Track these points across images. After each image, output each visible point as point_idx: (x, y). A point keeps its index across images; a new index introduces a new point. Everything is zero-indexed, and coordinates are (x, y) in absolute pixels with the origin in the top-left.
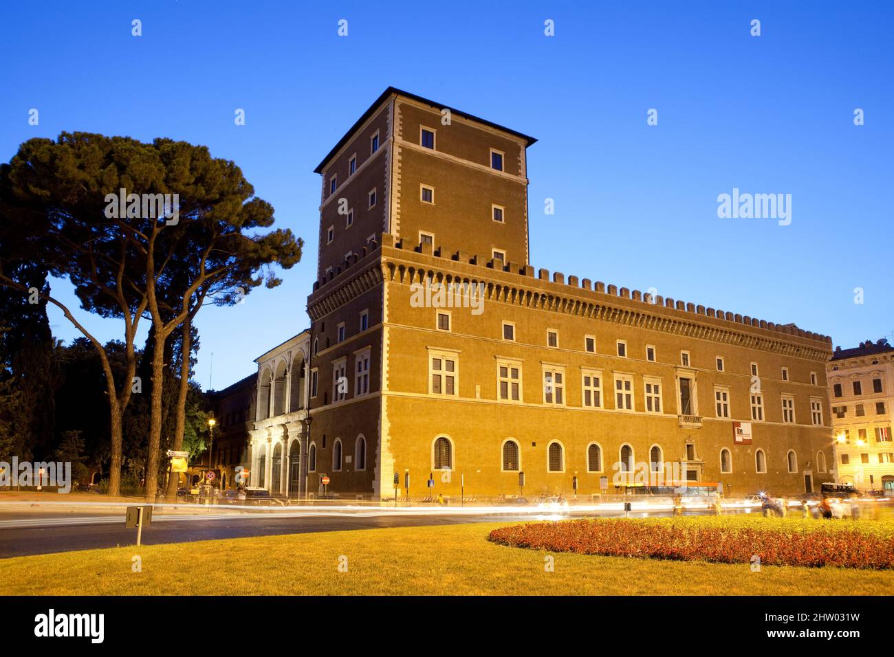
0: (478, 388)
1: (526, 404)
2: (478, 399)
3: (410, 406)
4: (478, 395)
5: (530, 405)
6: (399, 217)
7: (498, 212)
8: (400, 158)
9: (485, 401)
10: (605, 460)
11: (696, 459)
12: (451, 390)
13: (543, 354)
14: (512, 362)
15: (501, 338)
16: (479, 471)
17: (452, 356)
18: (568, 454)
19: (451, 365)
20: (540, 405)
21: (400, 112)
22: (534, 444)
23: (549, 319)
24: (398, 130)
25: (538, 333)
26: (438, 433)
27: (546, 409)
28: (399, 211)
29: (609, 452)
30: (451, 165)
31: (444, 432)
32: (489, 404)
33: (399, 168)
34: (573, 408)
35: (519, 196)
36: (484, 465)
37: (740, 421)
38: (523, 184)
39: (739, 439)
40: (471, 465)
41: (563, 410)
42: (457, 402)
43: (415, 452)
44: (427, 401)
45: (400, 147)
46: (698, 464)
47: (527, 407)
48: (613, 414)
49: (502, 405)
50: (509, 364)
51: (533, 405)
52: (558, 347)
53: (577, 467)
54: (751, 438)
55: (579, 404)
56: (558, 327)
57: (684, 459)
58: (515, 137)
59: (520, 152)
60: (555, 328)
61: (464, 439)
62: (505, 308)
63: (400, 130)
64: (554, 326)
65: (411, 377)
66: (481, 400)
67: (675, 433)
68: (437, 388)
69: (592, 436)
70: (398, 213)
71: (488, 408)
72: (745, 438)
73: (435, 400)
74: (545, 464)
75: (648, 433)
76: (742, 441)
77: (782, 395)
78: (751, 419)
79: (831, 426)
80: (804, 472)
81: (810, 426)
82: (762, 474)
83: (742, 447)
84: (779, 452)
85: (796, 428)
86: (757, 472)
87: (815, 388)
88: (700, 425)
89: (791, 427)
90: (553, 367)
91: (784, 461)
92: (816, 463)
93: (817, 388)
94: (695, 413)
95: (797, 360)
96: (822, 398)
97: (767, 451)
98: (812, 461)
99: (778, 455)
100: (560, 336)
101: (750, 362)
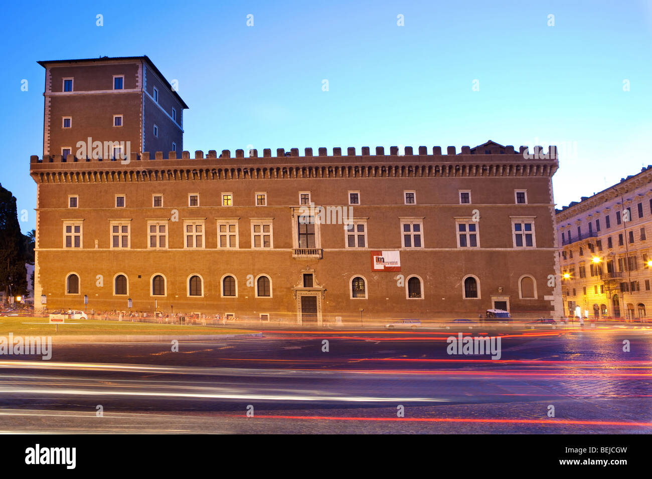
0: (96, 242)
1: (132, 250)
2: (96, 248)
3: (52, 256)
4: (96, 246)
5: (136, 250)
6: (49, 142)
7: (118, 119)
8: (50, 104)
9: (101, 249)
10: (205, 287)
11: (315, 286)
12: (77, 245)
13: (149, 213)
14: (123, 222)
15: (114, 207)
16: (97, 295)
17: (79, 223)
18: (170, 283)
19: (77, 229)
20: (144, 250)
21: (50, 74)
22: (140, 277)
23: (155, 187)
24: (49, 87)
25: (145, 199)
26: (69, 272)
27: (150, 252)
28: (49, 138)
29: (210, 281)
30: (84, 98)
31: (74, 271)
32: (105, 252)
33: (49, 111)
34: (174, 250)
35: (136, 102)
36: (101, 291)
37: (381, 249)
38: (139, 93)
39: (378, 266)
40: (91, 291)
41: (166, 252)
42: (82, 252)
43: (55, 283)
44: (63, 252)
45: (50, 97)
46: (320, 290)
47: (134, 252)
48: (216, 252)
49: (114, 252)
50: (119, 223)
51: (139, 250)
52: (162, 207)
53: (178, 293)
54: (399, 265)
55: (181, 246)
56: (163, 192)
57: (299, 286)
58: (132, 61)
59: (138, 70)
60: (160, 193)
61: (87, 275)
62: (118, 186)
63: (50, 86)
64: (159, 192)
65: (53, 239)
66: (98, 249)
67: (289, 264)
68: (69, 244)
69: (194, 269)
70: (48, 140)
71: (104, 254)
72: (387, 266)
73: (67, 252)
74: (149, 290)
75: (254, 265)
76: (383, 269)
77: (456, 220)
78: (400, 247)
79: (553, 247)
80: (492, 298)
81: (509, 249)
82: (416, 300)
83: (384, 274)
84: (448, 278)
85: (481, 252)
86: (407, 298)
87: (523, 207)
88: (318, 256)
89: (472, 251)
90: (158, 221)
91: (456, 287)
92: (518, 288)
93: (527, 207)
94: (318, 245)
95: (490, 179)
96: (535, 217)
97: (426, 278)
98: (511, 286)
99: (447, 281)
100: (164, 198)
101: (403, 191)
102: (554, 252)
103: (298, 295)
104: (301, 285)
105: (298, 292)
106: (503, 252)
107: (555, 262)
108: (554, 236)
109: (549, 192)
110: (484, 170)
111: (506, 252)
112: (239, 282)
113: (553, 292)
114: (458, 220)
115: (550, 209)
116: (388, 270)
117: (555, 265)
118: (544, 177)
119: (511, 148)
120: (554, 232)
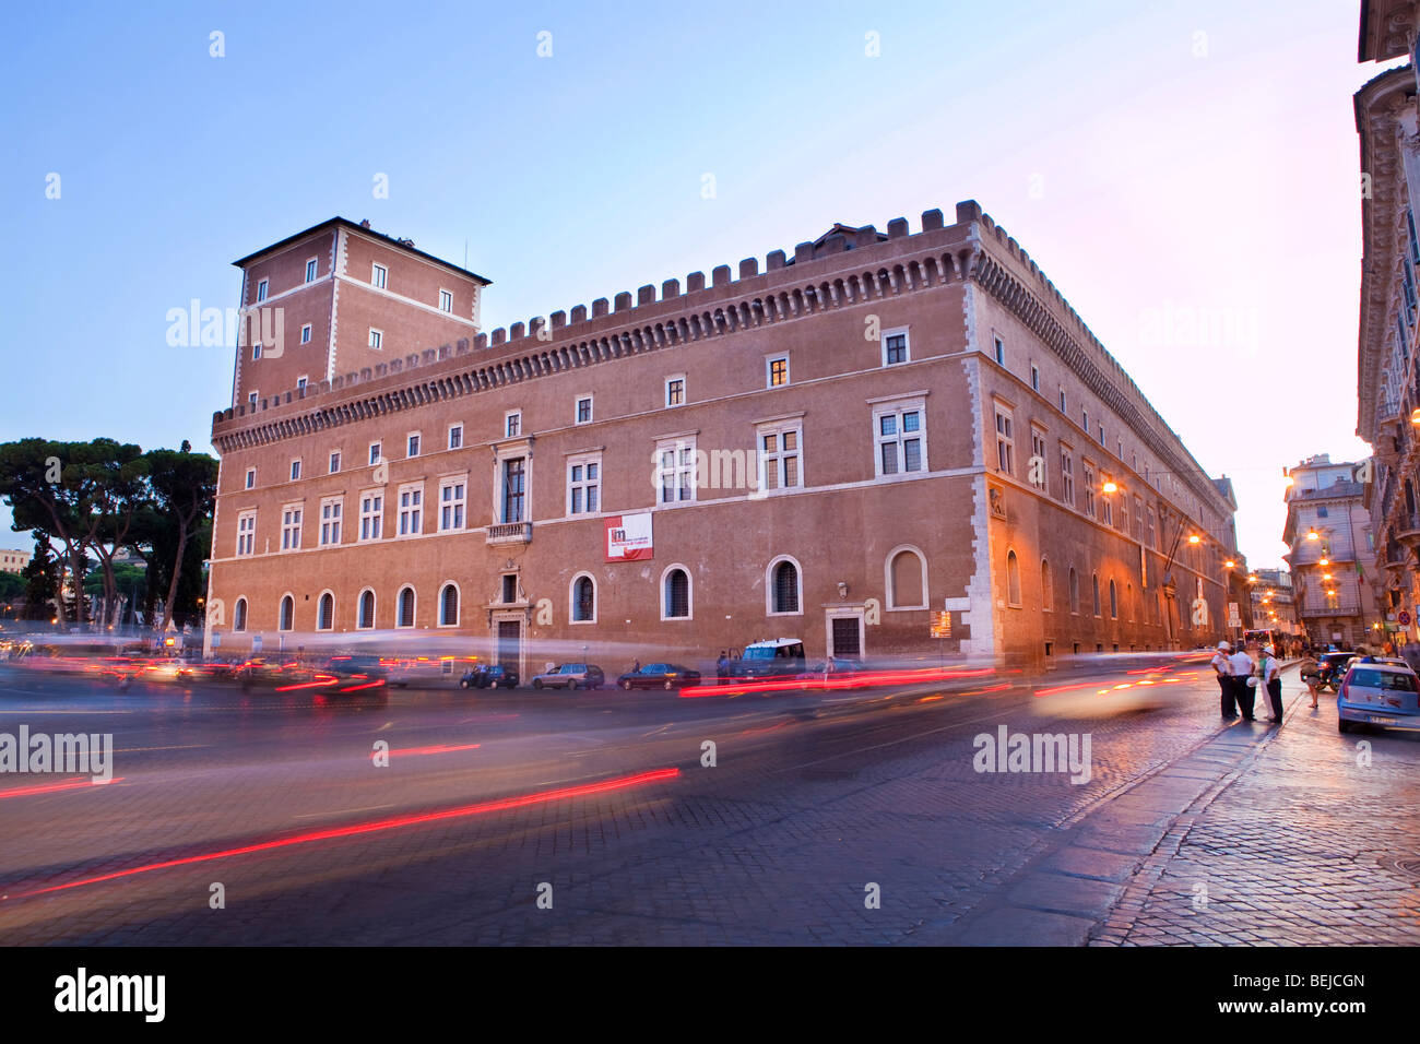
0: (268, 541)
1: (302, 551)
2: (267, 553)
3: (225, 570)
4: (267, 549)
5: (305, 550)
10: (378, 611)
11: (519, 599)
13: (324, 485)
14: (295, 504)
17: (253, 512)
18: (338, 606)
19: (251, 523)
20: (315, 549)
21: (248, 279)
22: (307, 598)
23: (333, 439)
26: (239, 595)
27: (321, 553)
29: (384, 599)
31: (243, 594)
32: (274, 557)
34: (347, 545)
36: (267, 625)
37: (621, 513)
39: (616, 551)
40: (257, 626)
41: (338, 550)
42: (252, 560)
44: (235, 563)
46: (524, 609)
47: (304, 555)
48: (394, 545)
49: (284, 556)
50: (292, 508)
51: (309, 550)
52: (339, 471)
53: (346, 623)
54: (649, 544)
55: (355, 538)
56: (341, 445)
57: (497, 601)
58: (327, 229)
59: (332, 242)
61: (255, 599)
64: (337, 446)
65: (227, 542)
66: (269, 554)
67: (485, 558)
68: (242, 549)
69: (367, 579)
71: (274, 562)
72: (629, 548)
73: (239, 562)
74: (315, 621)
75: (440, 564)
76: (623, 555)
77: (759, 427)
78: (654, 504)
79: (971, 466)
80: (827, 611)
81: (863, 484)
82: (677, 621)
83: (625, 566)
84: (739, 567)
85: (806, 497)
86: (664, 617)
87: (900, 372)
88: (520, 537)
89: (788, 497)
90: (332, 498)
91: (753, 588)
92: (883, 583)
93: (910, 368)
94: (527, 517)
95: (830, 316)
96: (926, 392)
97: (698, 570)
98: (868, 578)
99: (736, 573)
100: (343, 457)
101: (664, 379)
102: (971, 478)
103: (493, 619)
104: (499, 602)
105: (494, 614)
106: (853, 491)
107: (974, 505)
108: (975, 437)
109: (963, 322)
110: (813, 298)
111: (860, 490)
112: (418, 598)
113: (968, 589)
114: (763, 427)
115: (965, 365)
116: (631, 557)
117: (974, 513)
118: (952, 284)
119: (871, 229)
120: (973, 426)
